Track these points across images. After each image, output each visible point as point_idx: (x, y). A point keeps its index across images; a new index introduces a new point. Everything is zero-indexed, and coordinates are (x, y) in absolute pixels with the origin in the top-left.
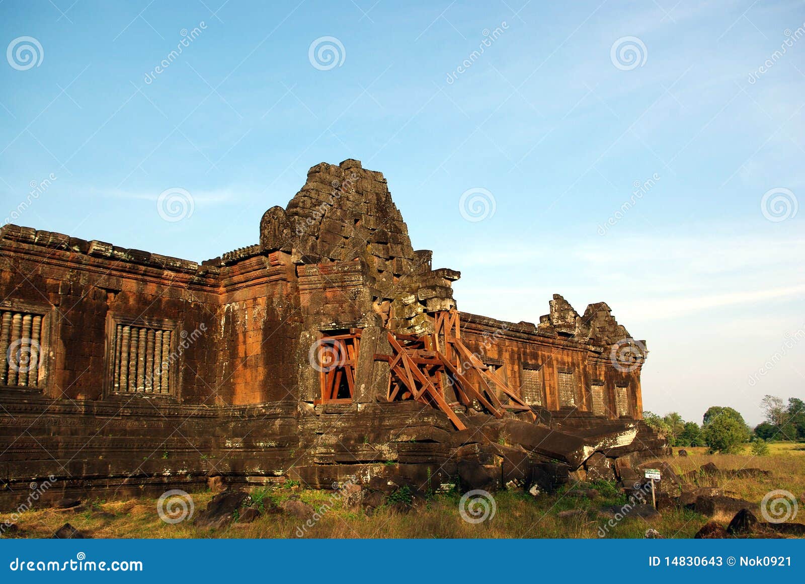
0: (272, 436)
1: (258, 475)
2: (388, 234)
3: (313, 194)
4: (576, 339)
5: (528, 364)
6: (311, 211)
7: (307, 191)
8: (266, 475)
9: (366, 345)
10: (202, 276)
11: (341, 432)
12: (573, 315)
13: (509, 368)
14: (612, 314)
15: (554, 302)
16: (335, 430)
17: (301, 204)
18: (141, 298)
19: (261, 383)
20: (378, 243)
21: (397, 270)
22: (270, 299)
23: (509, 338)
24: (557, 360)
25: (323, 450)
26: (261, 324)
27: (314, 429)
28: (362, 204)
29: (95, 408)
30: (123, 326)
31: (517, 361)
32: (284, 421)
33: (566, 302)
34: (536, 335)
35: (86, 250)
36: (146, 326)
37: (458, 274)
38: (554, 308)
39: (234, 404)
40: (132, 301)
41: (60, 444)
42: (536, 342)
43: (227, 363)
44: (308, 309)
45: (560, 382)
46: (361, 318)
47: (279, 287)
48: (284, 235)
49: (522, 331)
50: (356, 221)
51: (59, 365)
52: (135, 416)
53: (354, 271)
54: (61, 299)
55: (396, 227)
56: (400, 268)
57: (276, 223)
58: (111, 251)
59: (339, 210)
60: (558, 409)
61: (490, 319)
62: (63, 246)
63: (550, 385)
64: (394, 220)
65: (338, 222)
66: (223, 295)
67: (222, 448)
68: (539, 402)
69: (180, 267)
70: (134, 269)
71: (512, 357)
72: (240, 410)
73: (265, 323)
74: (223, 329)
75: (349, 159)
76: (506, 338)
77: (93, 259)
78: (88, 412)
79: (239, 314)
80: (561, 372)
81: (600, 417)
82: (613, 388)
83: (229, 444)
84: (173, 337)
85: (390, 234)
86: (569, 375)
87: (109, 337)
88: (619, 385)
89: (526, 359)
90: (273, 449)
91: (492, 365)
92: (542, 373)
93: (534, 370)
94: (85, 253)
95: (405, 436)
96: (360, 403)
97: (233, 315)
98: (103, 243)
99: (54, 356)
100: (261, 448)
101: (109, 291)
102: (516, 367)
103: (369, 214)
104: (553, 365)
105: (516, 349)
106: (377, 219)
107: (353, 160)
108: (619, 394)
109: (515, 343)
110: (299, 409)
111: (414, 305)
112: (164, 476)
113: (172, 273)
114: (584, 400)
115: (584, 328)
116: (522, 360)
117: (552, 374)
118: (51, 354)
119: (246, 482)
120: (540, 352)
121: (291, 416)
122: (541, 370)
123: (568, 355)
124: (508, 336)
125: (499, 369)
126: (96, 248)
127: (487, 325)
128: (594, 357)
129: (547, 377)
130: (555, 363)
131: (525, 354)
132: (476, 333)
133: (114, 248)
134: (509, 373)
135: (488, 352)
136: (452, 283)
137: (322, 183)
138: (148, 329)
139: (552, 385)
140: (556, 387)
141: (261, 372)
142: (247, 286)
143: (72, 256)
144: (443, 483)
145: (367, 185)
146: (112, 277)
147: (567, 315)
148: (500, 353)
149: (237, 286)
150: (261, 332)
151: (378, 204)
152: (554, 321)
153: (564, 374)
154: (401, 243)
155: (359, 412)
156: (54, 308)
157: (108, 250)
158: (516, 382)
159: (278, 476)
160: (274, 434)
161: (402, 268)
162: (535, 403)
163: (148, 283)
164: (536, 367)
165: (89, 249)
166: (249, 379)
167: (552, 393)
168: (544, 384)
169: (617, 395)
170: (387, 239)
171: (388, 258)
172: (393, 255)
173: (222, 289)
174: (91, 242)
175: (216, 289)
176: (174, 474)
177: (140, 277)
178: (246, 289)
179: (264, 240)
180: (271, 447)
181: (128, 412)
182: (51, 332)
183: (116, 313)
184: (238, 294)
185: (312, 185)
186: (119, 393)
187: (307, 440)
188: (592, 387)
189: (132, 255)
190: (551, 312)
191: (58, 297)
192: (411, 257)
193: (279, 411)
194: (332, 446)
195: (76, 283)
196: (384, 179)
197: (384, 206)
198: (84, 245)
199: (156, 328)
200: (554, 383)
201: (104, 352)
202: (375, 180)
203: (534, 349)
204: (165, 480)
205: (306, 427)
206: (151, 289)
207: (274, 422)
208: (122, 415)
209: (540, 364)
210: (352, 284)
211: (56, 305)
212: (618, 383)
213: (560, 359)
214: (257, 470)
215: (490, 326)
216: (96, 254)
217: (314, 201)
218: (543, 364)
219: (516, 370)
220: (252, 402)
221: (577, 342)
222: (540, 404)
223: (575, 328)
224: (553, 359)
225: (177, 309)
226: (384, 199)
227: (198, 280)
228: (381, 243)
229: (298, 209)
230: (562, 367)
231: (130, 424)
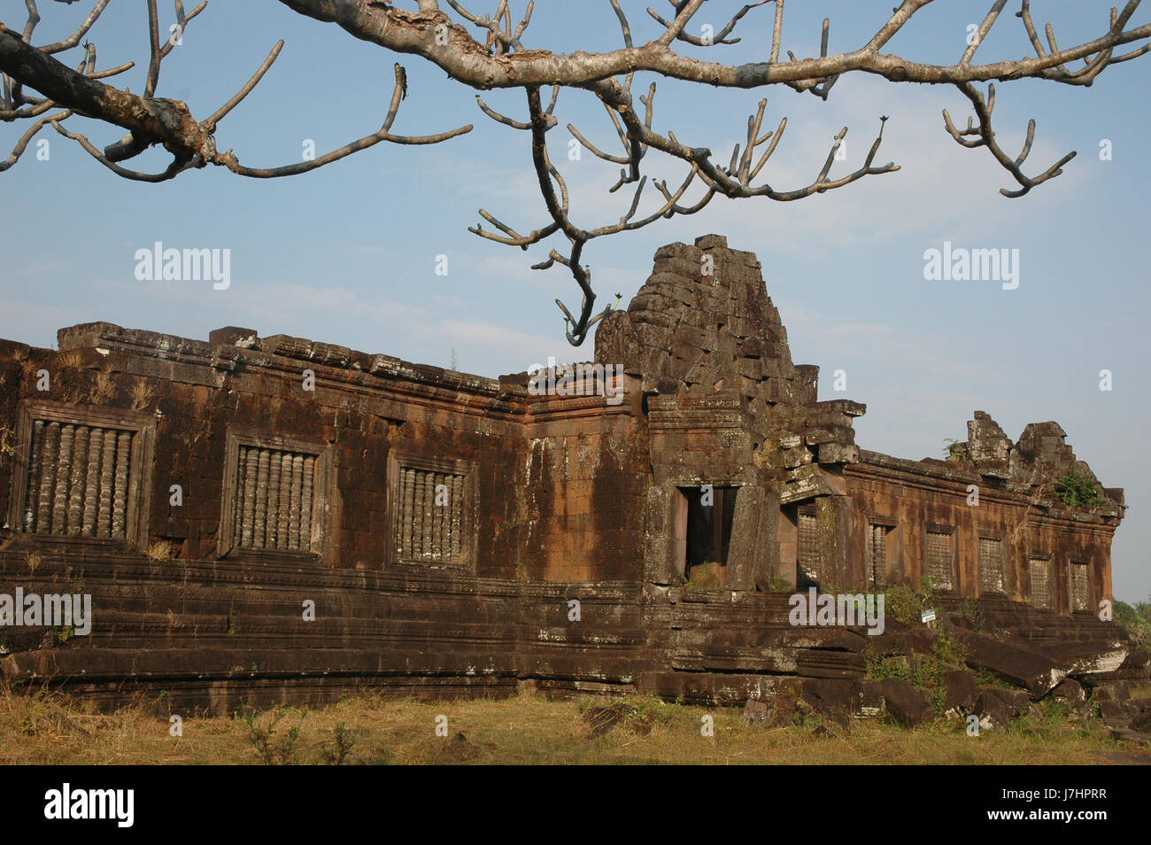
0: (612, 628)
1: (595, 680)
2: (761, 344)
3: (665, 291)
4: (1010, 486)
5: (934, 524)
6: (663, 315)
7: (658, 285)
8: (608, 682)
9: (743, 511)
10: (504, 399)
11: (710, 629)
12: (1006, 447)
13: (906, 530)
14: (1067, 441)
15: (976, 423)
16: (699, 625)
17: (650, 306)
18: (428, 430)
19: (589, 554)
20: (747, 357)
21: (772, 397)
22: (605, 437)
23: (909, 484)
24: (979, 519)
25: (685, 652)
26: (590, 472)
27: (668, 622)
28: (728, 301)
29: (378, 581)
30: (407, 469)
31: (919, 520)
32: (626, 608)
33: (995, 425)
34: (948, 480)
35: (368, 367)
36: (434, 470)
37: (862, 408)
38: (974, 434)
39: (545, 579)
40: (418, 436)
41: (345, 629)
42: (947, 491)
43: (535, 522)
44: (660, 456)
45: (982, 554)
46: (737, 473)
47: (620, 423)
48: (629, 351)
49: (928, 474)
50: (720, 326)
51: (336, 523)
52: (421, 593)
53: (730, 408)
54: (338, 433)
55: (771, 332)
56: (775, 392)
57: (620, 335)
58: (398, 368)
59: (698, 313)
60: (977, 596)
61: (881, 456)
62: (343, 362)
63: (966, 558)
64: (769, 322)
65: (696, 328)
66: (530, 425)
67: (533, 640)
68: (948, 583)
69: (478, 388)
70: (422, 391)
71: (910, 513)
72: (555, 588)
73: (597, 471)
74: (528, 473)
75: (711, 235)
76: (904, 485)
77: (375, 379)
78: (370, 587)
79: (556, 456)
80: (984, 539)
81: (1043, 612)
82: (1065, 565)
83: (544, 635)
84: (466, 485)
85: (763, 343)
86: (996, 543)
87: (392, 483)
88: (1076, 560)
89: (931, 517)
90: (613, 646)
91: (882, 526)
92: (954, 539)
93: (943, 534)
94: (366, 371)
95: (807, 641)
96: (735, 591)
97: (546, 455)
98: (388, 358)
99: (330, 510)
100: (594, 643)
101: (391, 421)
102: (917, 528)
103: (737, 315)
104: (972, 526)
105: (917, 501)
106: (746, 323)
107: (717, 236)
108: (1074, 575)
109: (916, 492)
110: (645, 593)
111: (798, 451)
112: (467, 676)
113: (468, 396)
114: (1018, 583)
115: (1023, 468)
116: (926, 519)
117: (969, 541)
118: (327, 508)
119: (575, 689)
120: (953, 507)
121: (633, 602)
122: (954, 535)
123: (995, 511)
124: (907, 481)
125: (891, 533)
126: (382, 364)
127: (877, 465)
128: (1036, 515)
129: (962, 546)
130: (975, 523)
131: (930, 508)
132: (861, 477)
133: (403, 364)
134: (906, 539)
135: (877, 506)
136: (854, 418)
137: (677, 273)
138: (436, 474)
139: (969, 559)
140: (976, 563)
141: (590, 539)
142: (569, 417)
143: (351, 376)
144: (865, 706)
145: (735, 274)
146: (395, 402)
147: (996, 445)
148: (894, 507)
149: (553, 415)
150: (591, 483)
151: (748, 300)
152: (975, 453)
153: (988, 542)
154: (778, 357)
155: (735, 603)
156: (329, 445)
157: (395, 366)
158: (915, 552)
159: (625, 683)
160: (612, 624)
161: (777, 392)
162: (943, 586)
163: (439, 410)
164: (946, 530)
165: (371, 366)
166: (570, 548)
167: (969, 571)
168: (957, 556)
169: (1070, 575)
170: (759, 350)
171: (760, 378)
172: (768, 374)
173: (527, 417)
174: (376, 355)
175: (520, 417)
176: (479, 673)
177: (428, 401)
178: (567, 421)
179: (601, 357)
180: (610, 643)
181: (414, 587)
182: (326, 478)
183: (400, 452)
184: (555, 427)
185: (664, 276)
186: (404, 561)
187: (659, 636)
188: (1031, 562)
189: (422, 374)
190: (970, 439)
191: (333, 431)
192: (790, 376)
193: (618, 594)
194: (699, 647)
195: (354, 412)
196: (758, 263)
197: (756, 302)
198: (365, 360)
199: (447, 472)
200: (973, 555)
201: (386, 505)
202: (746, 265)
203: (943, 501)
204: (468, 681)
205: (655, 618)
206: (441, 418)
207: (612, 609)
208: (409, 592)
209: (953, 525)
210: (726, 426)
211: (332, 442)
212: (1073, 556)
213: (983, 518)
214: (595, 674)
215: (882, 466)
216: (382, 373)
217: (667, 300)
218: (957, 524)
219: (916, 534)
220: (575, 578)
221: (1011, 491)
222: (950, 587)
223: (1008, 467)
224: (973, 516)
225: (472, 445)
226: (757, 292)
227: (499, 405)
228: (751, 357)
229: (647, 311)
230: (987, 529)
231: (417, 605)
